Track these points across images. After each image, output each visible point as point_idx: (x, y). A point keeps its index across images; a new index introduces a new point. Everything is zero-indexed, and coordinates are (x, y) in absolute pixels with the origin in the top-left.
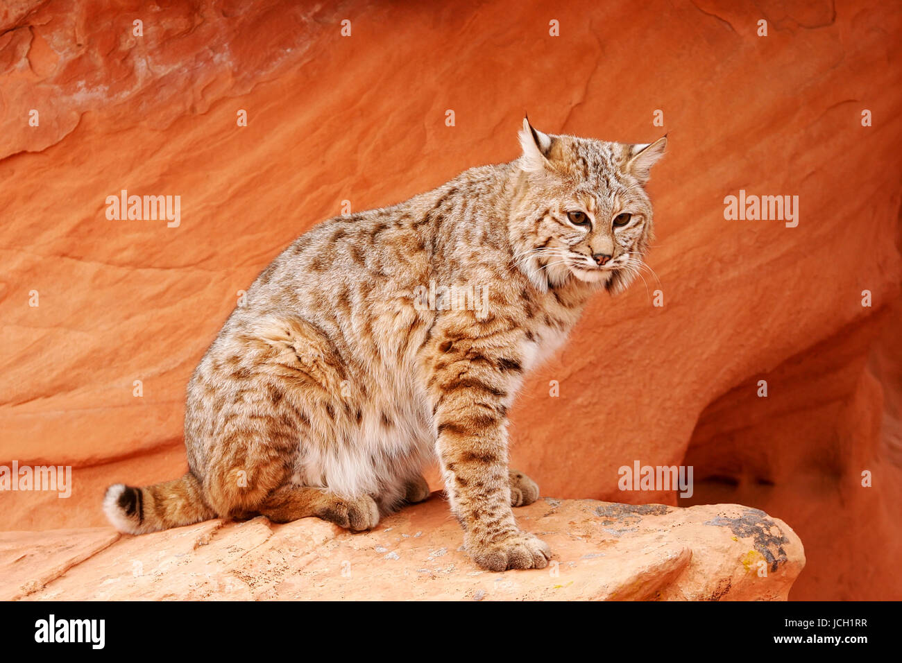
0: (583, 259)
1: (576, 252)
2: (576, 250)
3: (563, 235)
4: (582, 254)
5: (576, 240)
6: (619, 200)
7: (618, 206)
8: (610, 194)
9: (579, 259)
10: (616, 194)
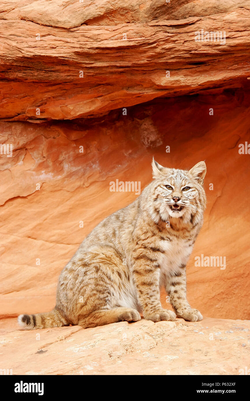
0: (170, 201)
1: (168, 199)
2: (168, 198)
3: (164, 192)
4: (169, 199)
5: (168, 194)
6: (184, 182)
7: (183, 183)
8: (181, 179)
9: (168, 201)
10: (183, 180)
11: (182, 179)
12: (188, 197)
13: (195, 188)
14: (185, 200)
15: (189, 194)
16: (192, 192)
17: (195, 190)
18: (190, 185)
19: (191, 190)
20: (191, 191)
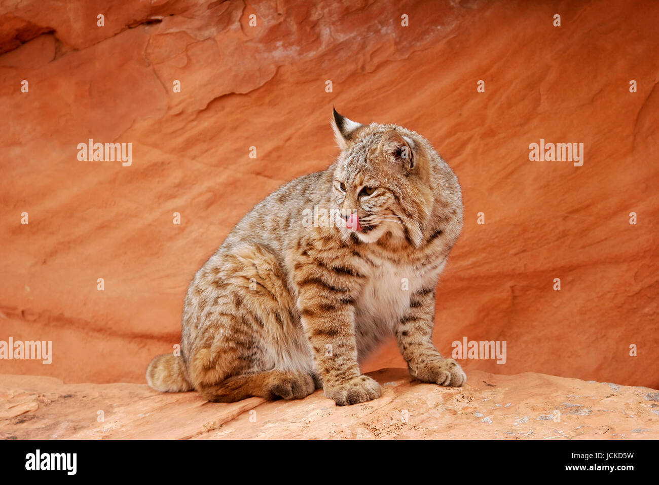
6: (360, 177)
8: (355, 171)
10: (359, 172)
11: (357, 170)
12: (369, 209)
13: (385, 188)
14: (364, 217)
15: (372, 202)
16: (376, 199)
17: (383, 194)
18: (372, 183)
19: (375, 193)
20: (376, 197)
